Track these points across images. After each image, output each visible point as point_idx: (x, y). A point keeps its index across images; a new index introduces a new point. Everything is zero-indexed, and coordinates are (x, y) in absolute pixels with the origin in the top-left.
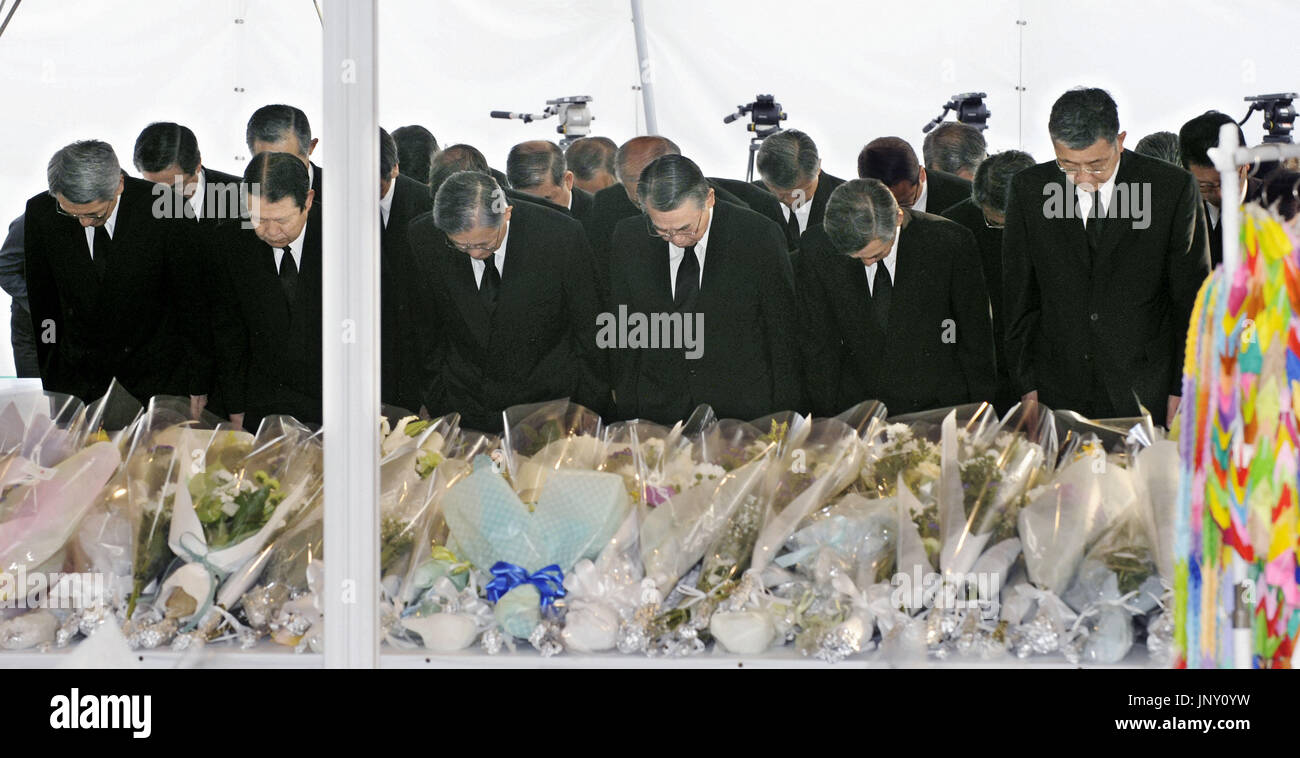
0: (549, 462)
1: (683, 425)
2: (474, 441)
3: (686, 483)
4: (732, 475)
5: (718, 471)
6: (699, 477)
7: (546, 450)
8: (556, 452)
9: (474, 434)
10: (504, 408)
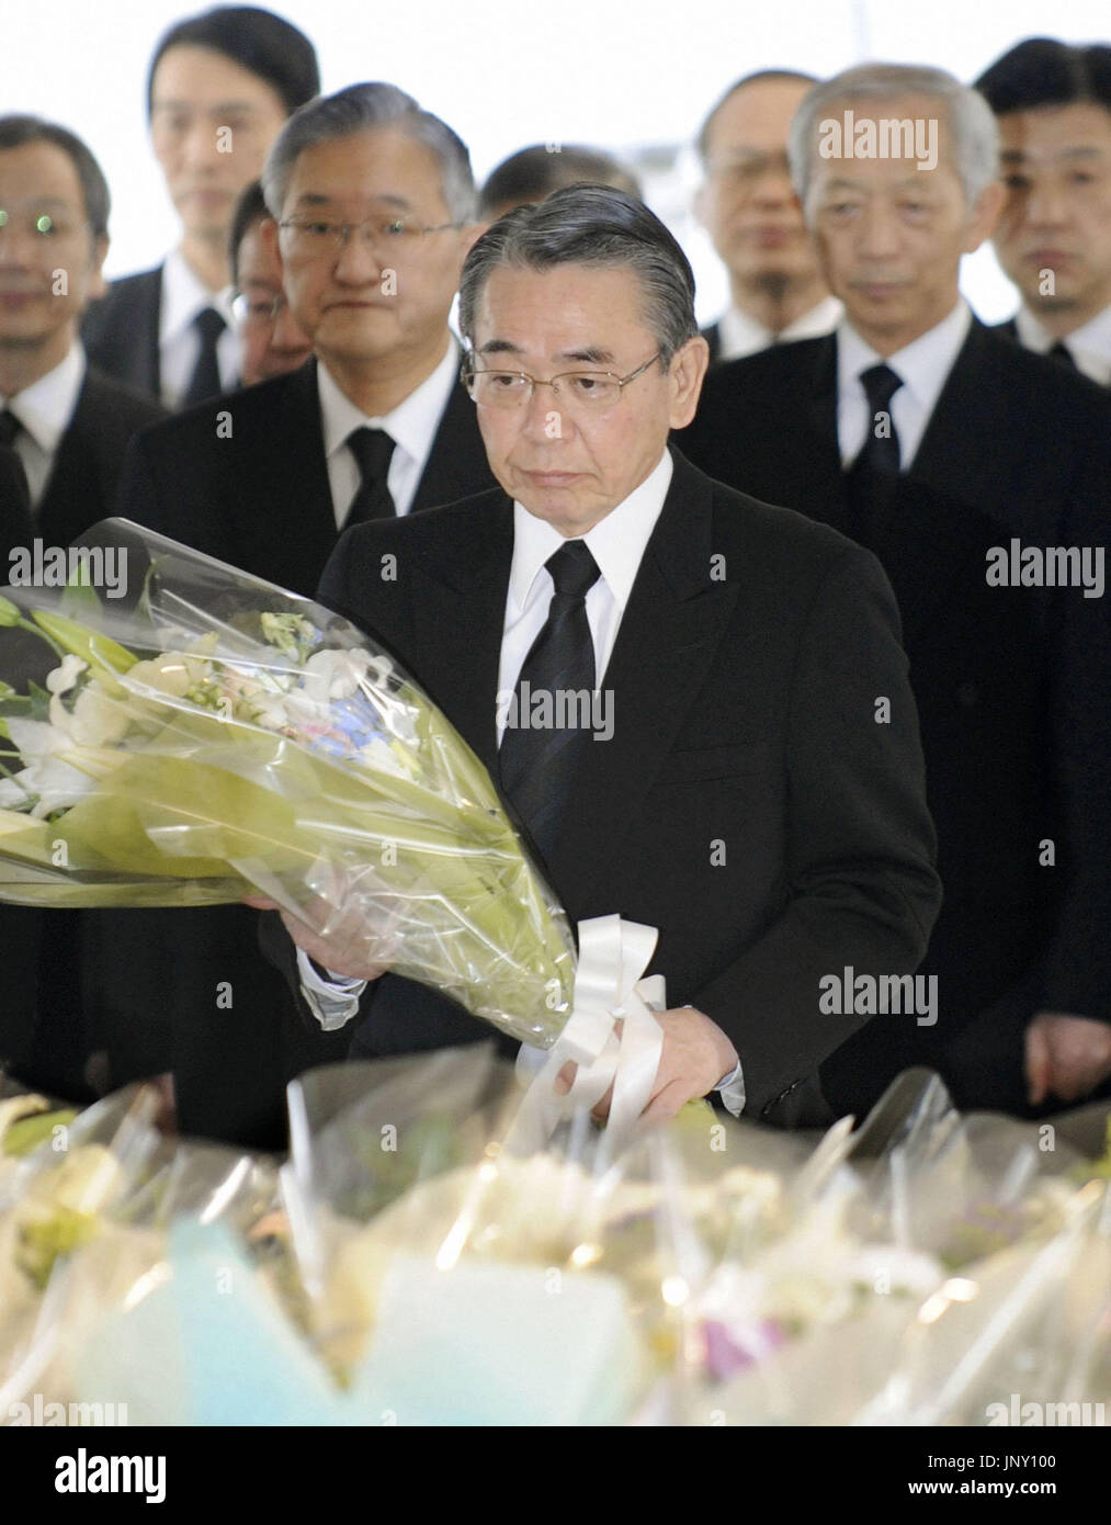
0: (423, 1237)
1: (855, 1128)
2: (217, 1177)
3: (826, 1310)
4: (961, 1288)
5: (920, 1270)
6: (862, 1291)
7: (416, 1201)
8: (444, 1211)
9: (210, 1155)
10: (295, 1073)
